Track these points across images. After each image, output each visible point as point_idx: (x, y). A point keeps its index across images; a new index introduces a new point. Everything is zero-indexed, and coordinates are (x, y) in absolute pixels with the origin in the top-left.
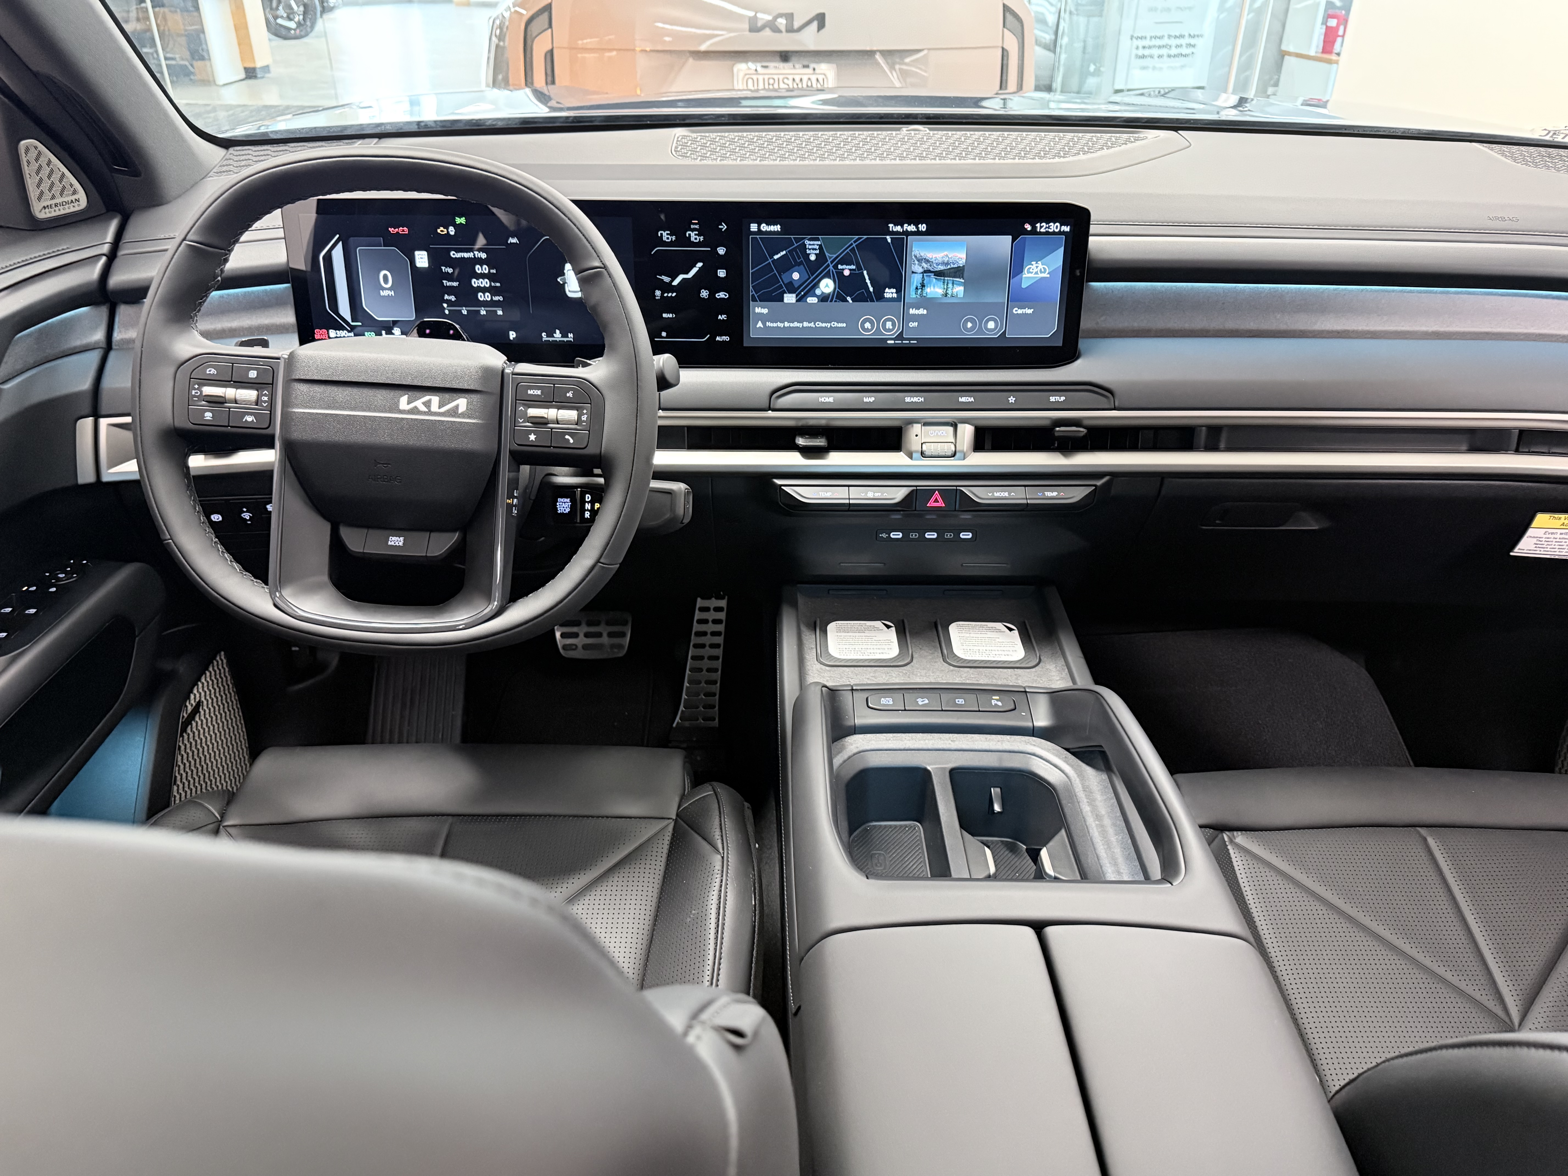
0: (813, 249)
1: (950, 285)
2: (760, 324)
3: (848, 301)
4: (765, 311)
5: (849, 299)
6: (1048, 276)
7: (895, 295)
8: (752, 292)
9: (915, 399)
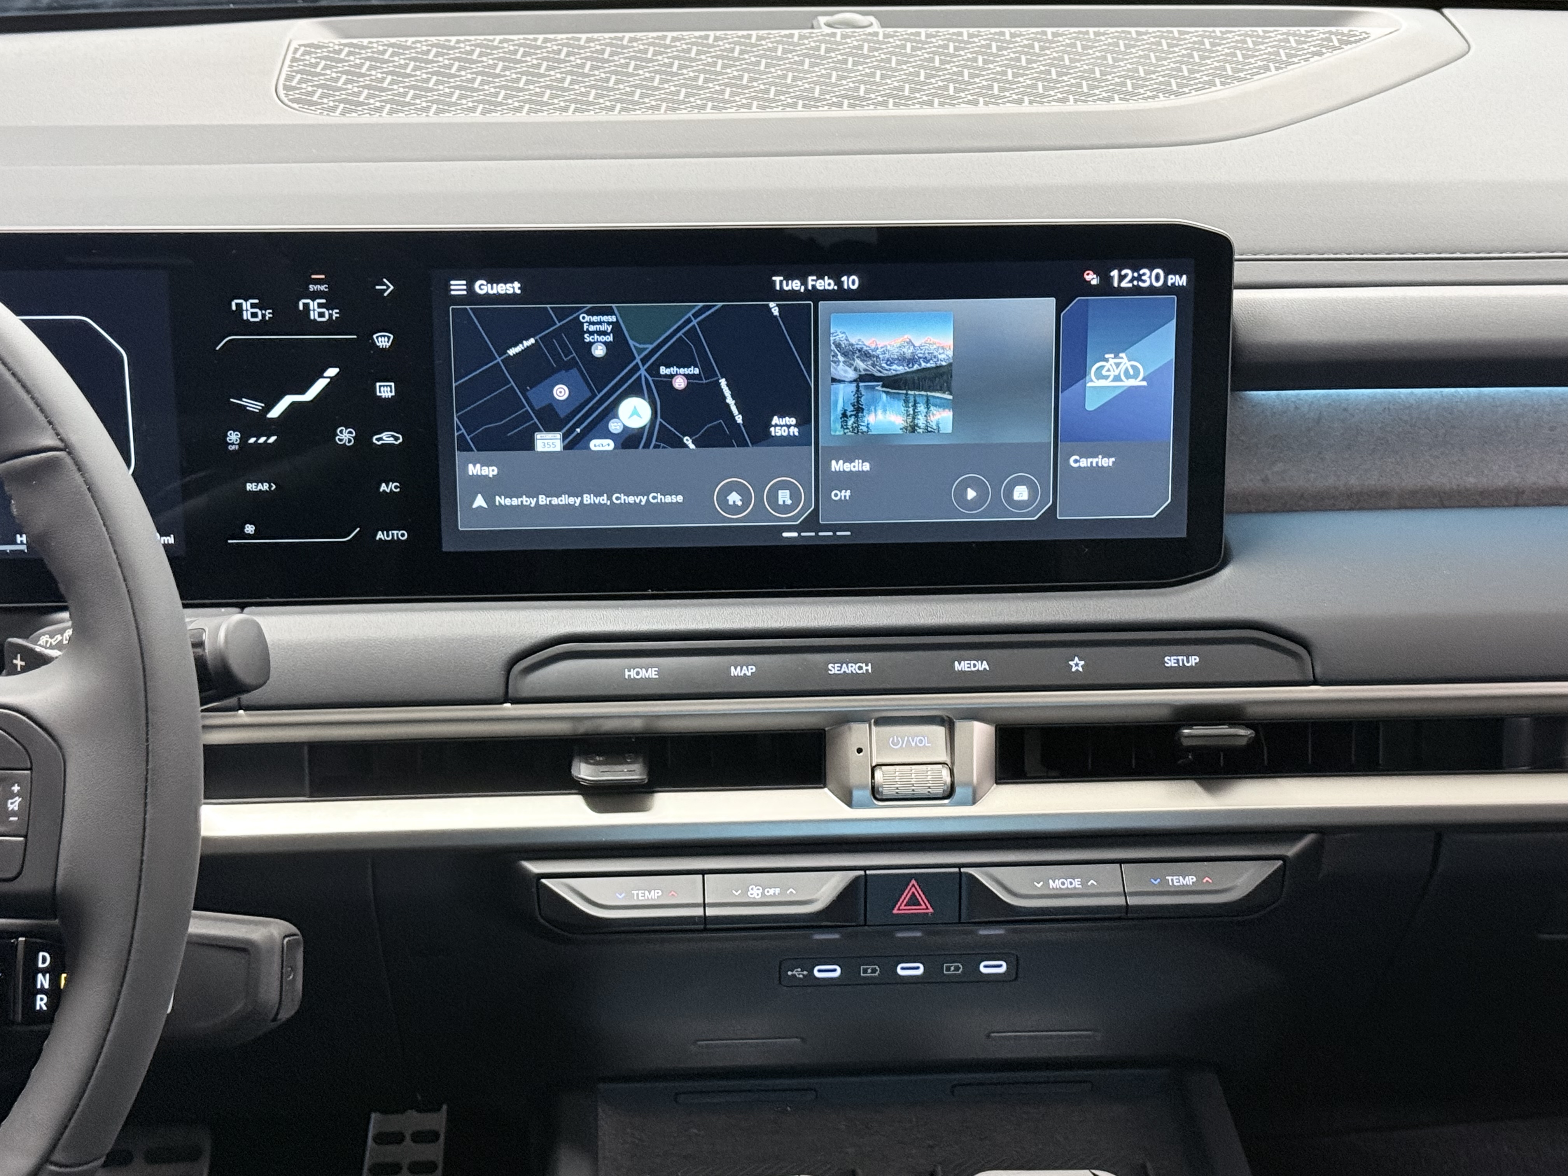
0: (600, 333)
1: (921, 408)
2: (479, 502)
3: (686, 446)
4: (491, 471)
5: (688, 441)
6: (1144, 383)
7: (794, 431)
8: (459, 429)
9: (853, 668)
